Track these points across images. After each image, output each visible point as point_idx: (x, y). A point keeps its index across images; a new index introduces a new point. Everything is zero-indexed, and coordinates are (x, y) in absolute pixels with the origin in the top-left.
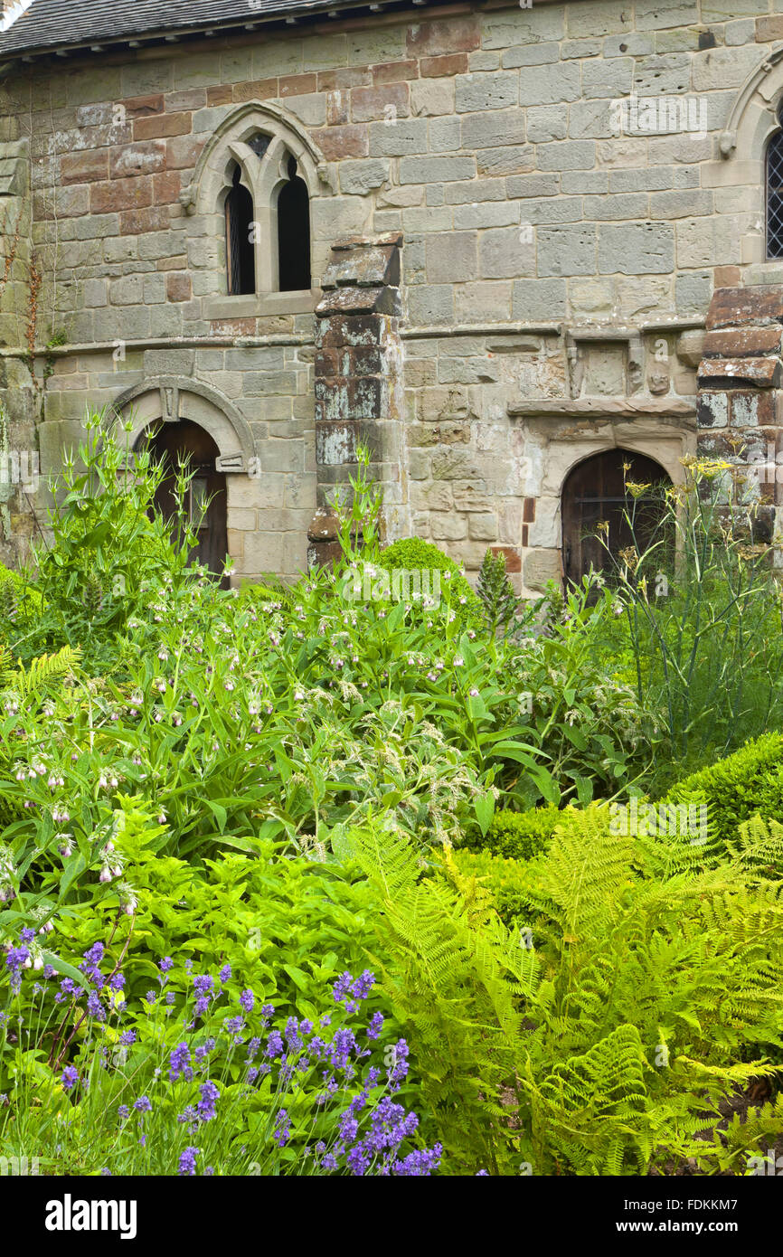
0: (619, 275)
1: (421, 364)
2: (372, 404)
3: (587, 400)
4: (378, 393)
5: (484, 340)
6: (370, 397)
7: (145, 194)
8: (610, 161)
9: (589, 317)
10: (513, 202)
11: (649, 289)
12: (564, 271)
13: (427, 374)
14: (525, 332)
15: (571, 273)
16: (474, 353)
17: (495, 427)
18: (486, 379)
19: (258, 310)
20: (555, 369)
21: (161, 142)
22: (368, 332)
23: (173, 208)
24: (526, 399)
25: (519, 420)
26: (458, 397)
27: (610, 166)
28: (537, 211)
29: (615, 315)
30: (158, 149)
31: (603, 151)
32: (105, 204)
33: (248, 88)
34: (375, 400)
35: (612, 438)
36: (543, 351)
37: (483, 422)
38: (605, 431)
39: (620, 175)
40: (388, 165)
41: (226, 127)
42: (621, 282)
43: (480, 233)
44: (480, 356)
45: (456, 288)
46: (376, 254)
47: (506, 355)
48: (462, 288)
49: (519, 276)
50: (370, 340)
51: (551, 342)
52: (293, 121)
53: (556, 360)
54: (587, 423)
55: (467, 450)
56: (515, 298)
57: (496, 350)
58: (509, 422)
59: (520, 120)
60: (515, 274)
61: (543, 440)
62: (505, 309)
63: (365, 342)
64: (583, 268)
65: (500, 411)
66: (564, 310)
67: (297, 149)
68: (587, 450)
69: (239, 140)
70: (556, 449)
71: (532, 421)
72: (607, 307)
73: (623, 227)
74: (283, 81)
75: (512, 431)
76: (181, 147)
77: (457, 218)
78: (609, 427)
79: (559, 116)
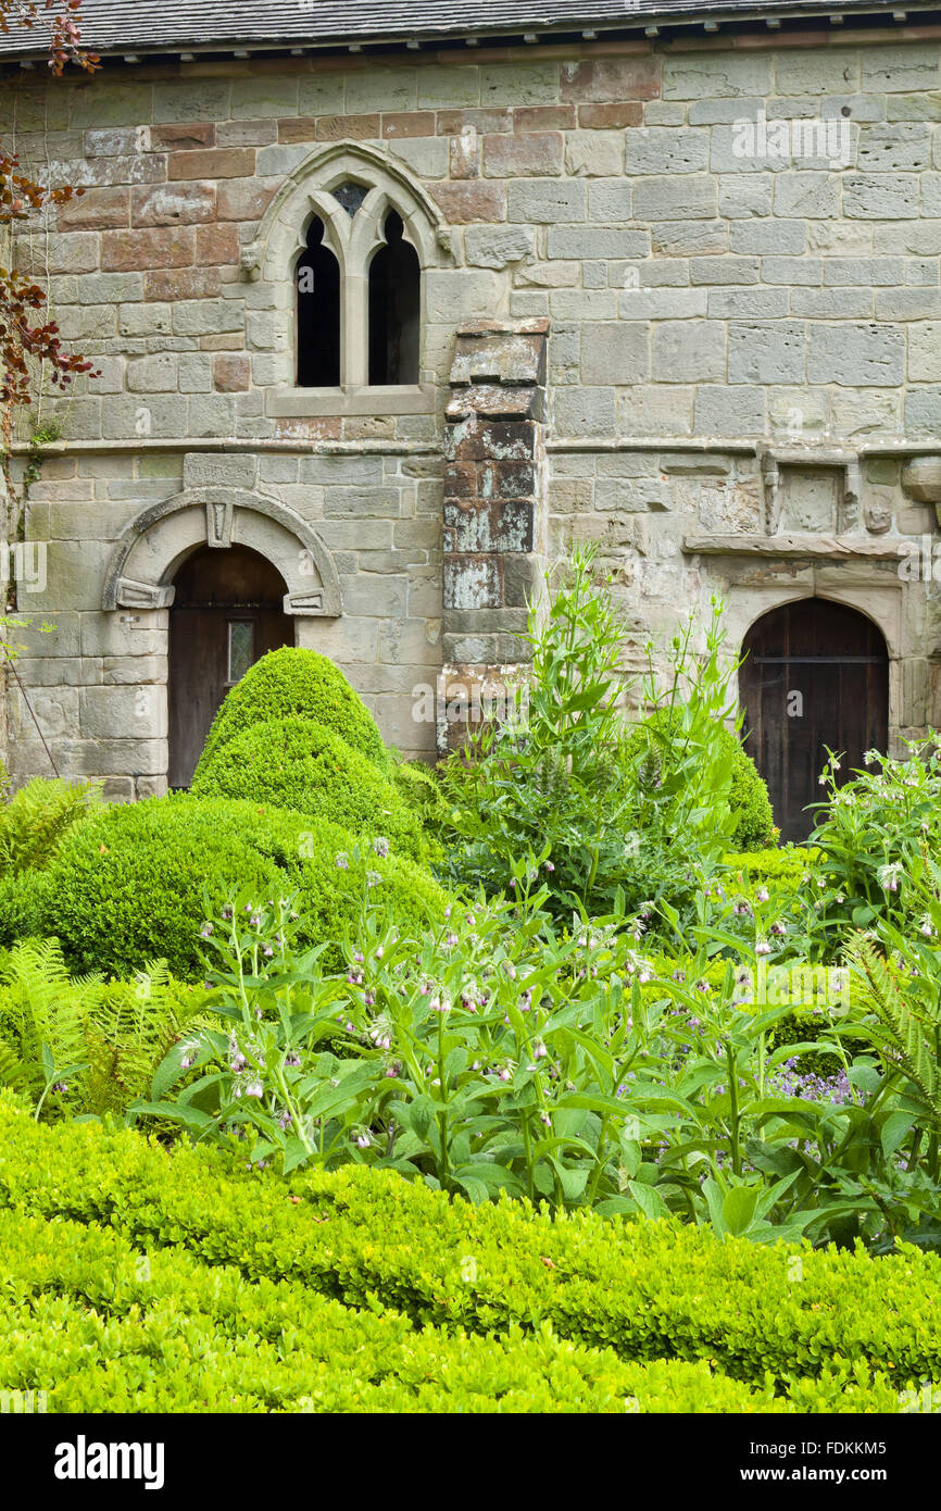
0: (833, 386)
1: (572, 485)
2: (523, 534)
3: (785, 538)
4: (530, 520)
5: (658, 458)
6: (519, 524)
7: (184, 249)
8: (827, 247)
9: (795, 436)
10: (697, 289)
11: (872, 404)
12: (764, 377)
13: (580, 499)
14: (714, 451)
15: (771, 381)
16: (645, 474)
17: (666, 567)
18: (657, 507)
19: (345, 408)
20: (747, 497)
21: (211, 184)
22: (519, 443)
23: (226, 271)
24: (708, 534)
25: (696, 560)
26: (621, 528)
27: (825, 252)
28: (731, 302)
29: (827, 434)
30: (208, 193)
31: (816, 234)
32: (122, 260)
33: (336, 125)
34: (526, 529)
35: (811, 585)
36: (732, 475)
37: (651, 559)
38: (806, 576)
39: (838, 265)
40: (532, 234)
41: (307, 171)
42: (837, 394)
43: (655, 324)
44: (653, 479)
45: (618, 392)
46: (519, 345)
47: (684, 478)
48: (627, 392)
49: (703, 381)
50: (522, 453)
51: (744, 464)
52: (403, 171)
53: (749, 487)
54: (782, 565)
55: (631, 595)
56: (697, 408)
57: (672, 471)
58: (682, 561)
59: (710, 190)
60: (698, 378)
61: (723, 584)
62: (684, 423)
63: (515, 455)
64: (788, 376)
65: (672, 548)
66: (761, 426)
67: (406, 204)
68: (778, 598)
69: (323, 189)
70: (739, 597)
71: (710, 562)
72: (818, 424)
73: (841, 327)
74: (388, 119)
75: (687, 573)
76: (240, 194)
77: (623, 305)
78: (809, 571)
79: (762, 187)
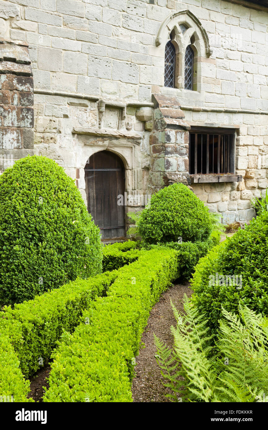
0: (120, 82)
1: (37, 106)
2: (30, 121)
3: (104, 130)
4: (33, 116)
5: (67, 99)
6: (29, 117)
8: (118, 36)
9: (109, 96)
10: (78, 41)
11: (130, 89)
12: (99, 76)
14: (86, 98)
15: (101, 77)
16: (63, 104)
17: (67, 138)
18: (66, 116)
20: (93, 115)
22: (28, 85)
24: (81, 127)
25: (76, 135)
26: (54, 122)
27: (117, 37)
28: (89, 48)
29: (118, 97)
31: (115, 31)
34: (31, 119)
35: (107, 146)
36: (89, 107)
37: (62, 134)
38: (107, 143)
39: (121, 42)
40: (19, 8)
42: (120, 84)
43: (64, 52)
45: (51, 74)
46: (20, 49)
47: (74, 107)
48: (54, 74)
49: (80, 74)
50: (29, 89)
51: (93, 104)
53: (94, 112)
54: (101, 139)
55: (56, 146)
56: (78, 83)
57: (71, 104)
58: (71, 136)
59: (82, 8)
60: (78, 73)
61: (83, 144)
62: (74, 88)
63: (26, 90)
64: (106, 77)
65: (70, 131)
66: (99, 92)
68: (97, 150)
70: (86, 149)
71: (80, 137)
72: (115, 93)
73: (122, 63)
75: (74, 140)
77: (53, 42)
78: (108, 141)
79: (99, 11)
